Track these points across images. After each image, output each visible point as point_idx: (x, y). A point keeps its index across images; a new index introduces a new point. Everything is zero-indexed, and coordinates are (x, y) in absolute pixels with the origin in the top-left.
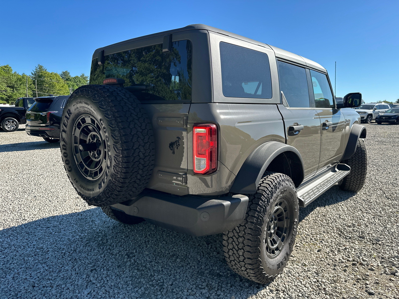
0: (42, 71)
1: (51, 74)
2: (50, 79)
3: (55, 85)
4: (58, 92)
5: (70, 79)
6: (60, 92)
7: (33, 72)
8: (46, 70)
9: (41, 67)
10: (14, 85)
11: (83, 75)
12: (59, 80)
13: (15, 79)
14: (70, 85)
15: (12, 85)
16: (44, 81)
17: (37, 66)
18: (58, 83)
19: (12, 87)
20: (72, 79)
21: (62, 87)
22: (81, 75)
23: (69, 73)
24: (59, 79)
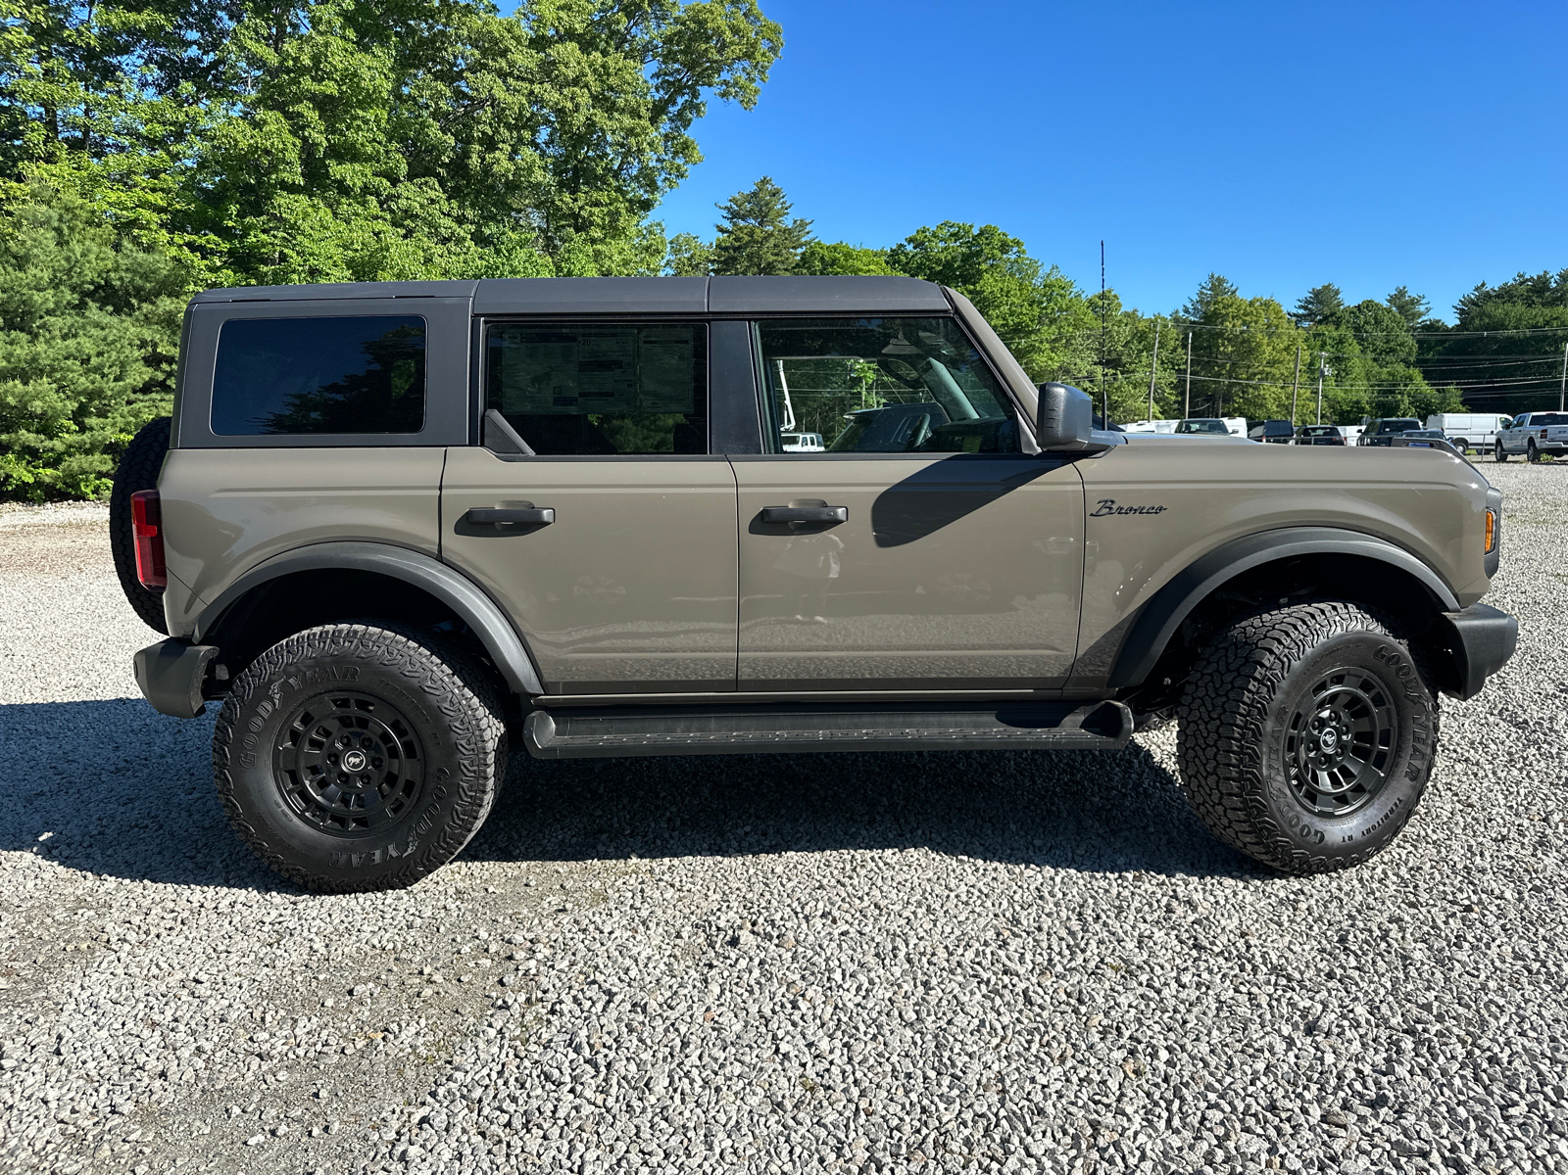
0: (1220, 298)
1: (1251, 304)
2: (1244, 323)
3: (1259, 345)
4: (1268, 369)
5: (1339, 314)
6: (1273, 370)
7: (1189, 306)
8: (1234, 292)
9: (1217, 285)
10: (1120, 355)
11: (1402, 293)
12: (1277, 327)
13: (1126, 332)
14: (1328, 341)
15: (1114, 356)
16: (1220, 335)
17: (1204, 279)
18: (1270, 336)
19: (1112, 362)
20: (1347, 315)
21: (1287, 349)
22: (1393, 292)
23: (1337, 292)
24: (1275, 322)
